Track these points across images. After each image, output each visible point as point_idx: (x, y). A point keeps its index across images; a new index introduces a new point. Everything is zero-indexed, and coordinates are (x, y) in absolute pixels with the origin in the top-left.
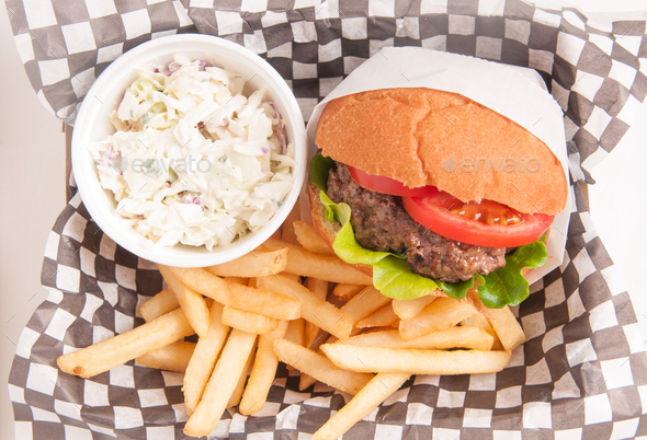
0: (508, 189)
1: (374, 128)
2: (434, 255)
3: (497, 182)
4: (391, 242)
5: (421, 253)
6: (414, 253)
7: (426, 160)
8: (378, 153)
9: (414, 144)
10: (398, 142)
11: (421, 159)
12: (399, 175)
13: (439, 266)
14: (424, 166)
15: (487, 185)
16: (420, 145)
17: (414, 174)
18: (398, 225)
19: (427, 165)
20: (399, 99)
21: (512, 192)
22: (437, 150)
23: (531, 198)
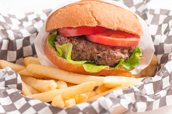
0: (124, 24)
1: (75, 12)
2: (104, 55)
3: (120, 22)
4: (87, 56)
5: (99, 55)
6: (96, 56)
7: (96, 17)
8: (78, 18)
9: (90, 13)
10: (84, 13)
11: (94, 17)
12: (88, 23)
13: (107, 58)
14: (95, 19)
15: (117, 23)
16: (92, 13)
17: (92, 22)
18: (89, 47)
19: (96, 18)
20: (79, 4)
21: (126, 25)
22: (99, 14)
23: (132, 27)
